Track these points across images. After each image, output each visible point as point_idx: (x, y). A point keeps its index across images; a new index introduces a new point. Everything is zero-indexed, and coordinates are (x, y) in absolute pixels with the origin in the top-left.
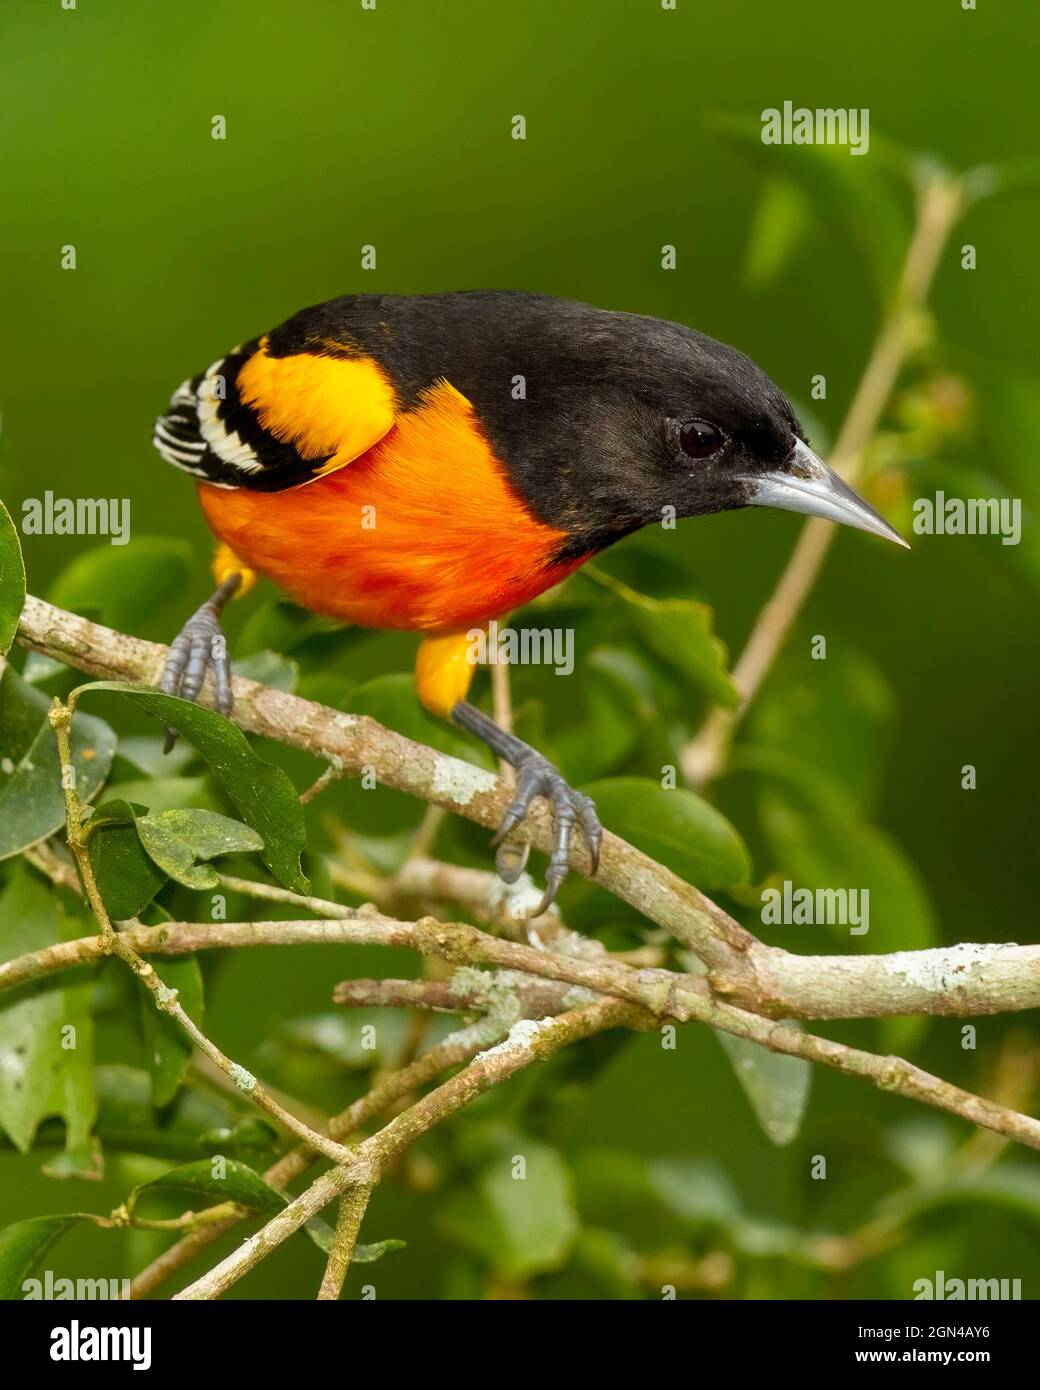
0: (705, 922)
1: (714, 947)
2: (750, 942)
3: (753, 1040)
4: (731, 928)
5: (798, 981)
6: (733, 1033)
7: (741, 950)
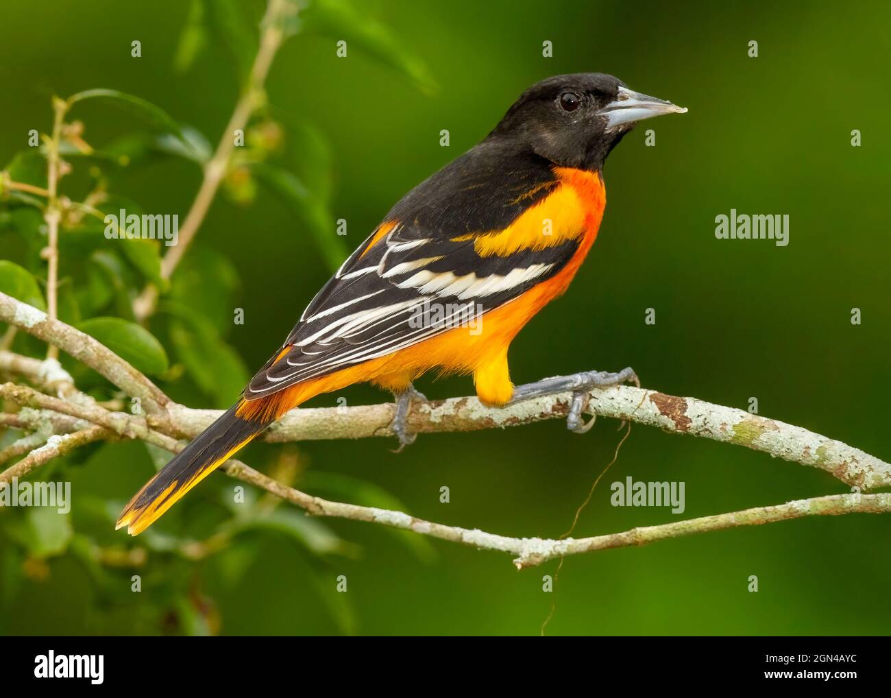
0: (146, 390)
1: (150, 403)
2: (167, 401)
3: (167, 449)
4: (158, 393)
5: (190, 422)
6: (157, 446)
7: (163, 405)
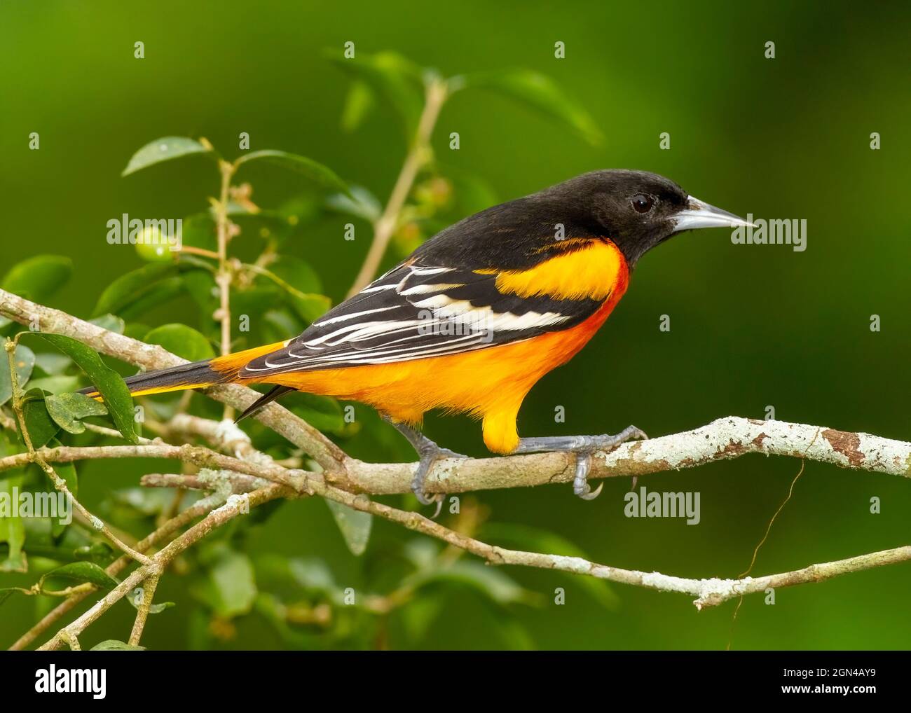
0: (322, 447)
1: (327, 459)
2: (344, 456)
3: (346, 504)
4: (335, 449)
5: (368, 476)
6: (336, 501)
7: (340, 461)
